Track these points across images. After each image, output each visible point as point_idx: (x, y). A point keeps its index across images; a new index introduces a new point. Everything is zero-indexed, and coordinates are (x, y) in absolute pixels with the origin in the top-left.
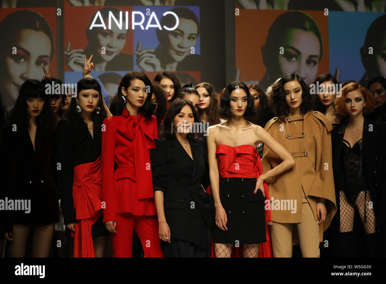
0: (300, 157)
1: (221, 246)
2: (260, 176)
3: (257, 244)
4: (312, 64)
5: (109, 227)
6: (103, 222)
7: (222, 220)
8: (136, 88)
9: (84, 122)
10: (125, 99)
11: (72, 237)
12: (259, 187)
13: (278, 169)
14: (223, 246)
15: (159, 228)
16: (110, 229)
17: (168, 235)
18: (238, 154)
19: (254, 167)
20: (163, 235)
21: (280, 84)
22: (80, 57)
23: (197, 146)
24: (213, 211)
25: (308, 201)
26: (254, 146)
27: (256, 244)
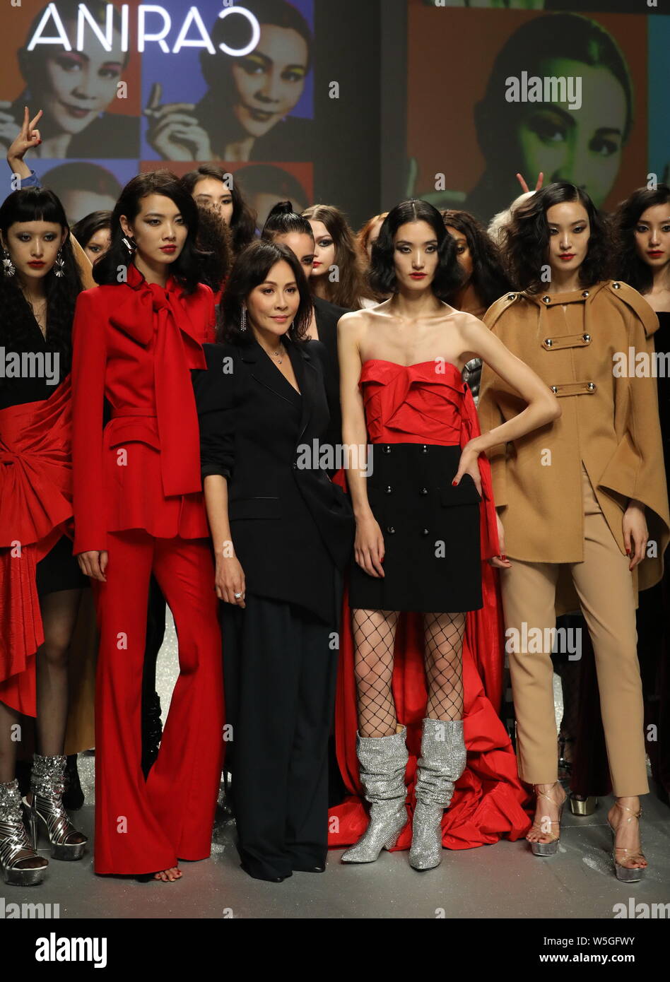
0: (578, 395)
1: (369, 617)
2: (473, 440)
3: (461, 614)
4: (605, 150)
5: (88, 565)
6: (74, 554)
7: (370, 551)
8: (155, 218)
9: (24, 299)
10: (129, 246)
12: (467, 469)
13: (519, 423)
14: (375, 617)
15: (218, 569)
16: (90, 569)
17: (239, 586)
18: (414, 383)
19: (455, 418)
20: (226, 588)
21: (536, 207)
22: (3, 122)
23: (307, 360)
24: (350, 526)
25: (601, 508)
26: (456, 364)
27: (457, 614)
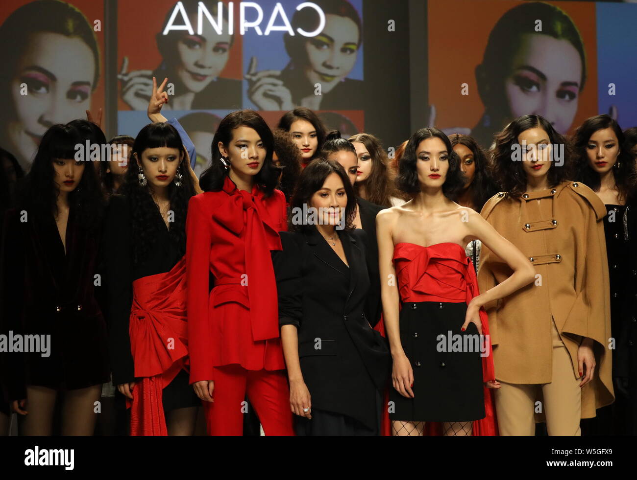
0: (549, 263)
1: (404, 426)
2: (475, 298)
3: (469, 423)
4: (567, 97)
5: (201, 391)
6: (190, 383)
7: (403, 379)
8: (243, 143)
9: (153, 202)
11: (127, 408)
12: (472, 319)
13: (507, 285)
14: (408, 426)
15: (291, 391)
16: (202, 394)
17: (307, 403)
18: (432, 259)
19: (462, 282)
20: (298, 405)
21: (510, 135)
22: (146, 85)
23: (354, 243)
24: (389, 361)
25: (563, 343)
26: (461, 244)
27: (466, 423)
